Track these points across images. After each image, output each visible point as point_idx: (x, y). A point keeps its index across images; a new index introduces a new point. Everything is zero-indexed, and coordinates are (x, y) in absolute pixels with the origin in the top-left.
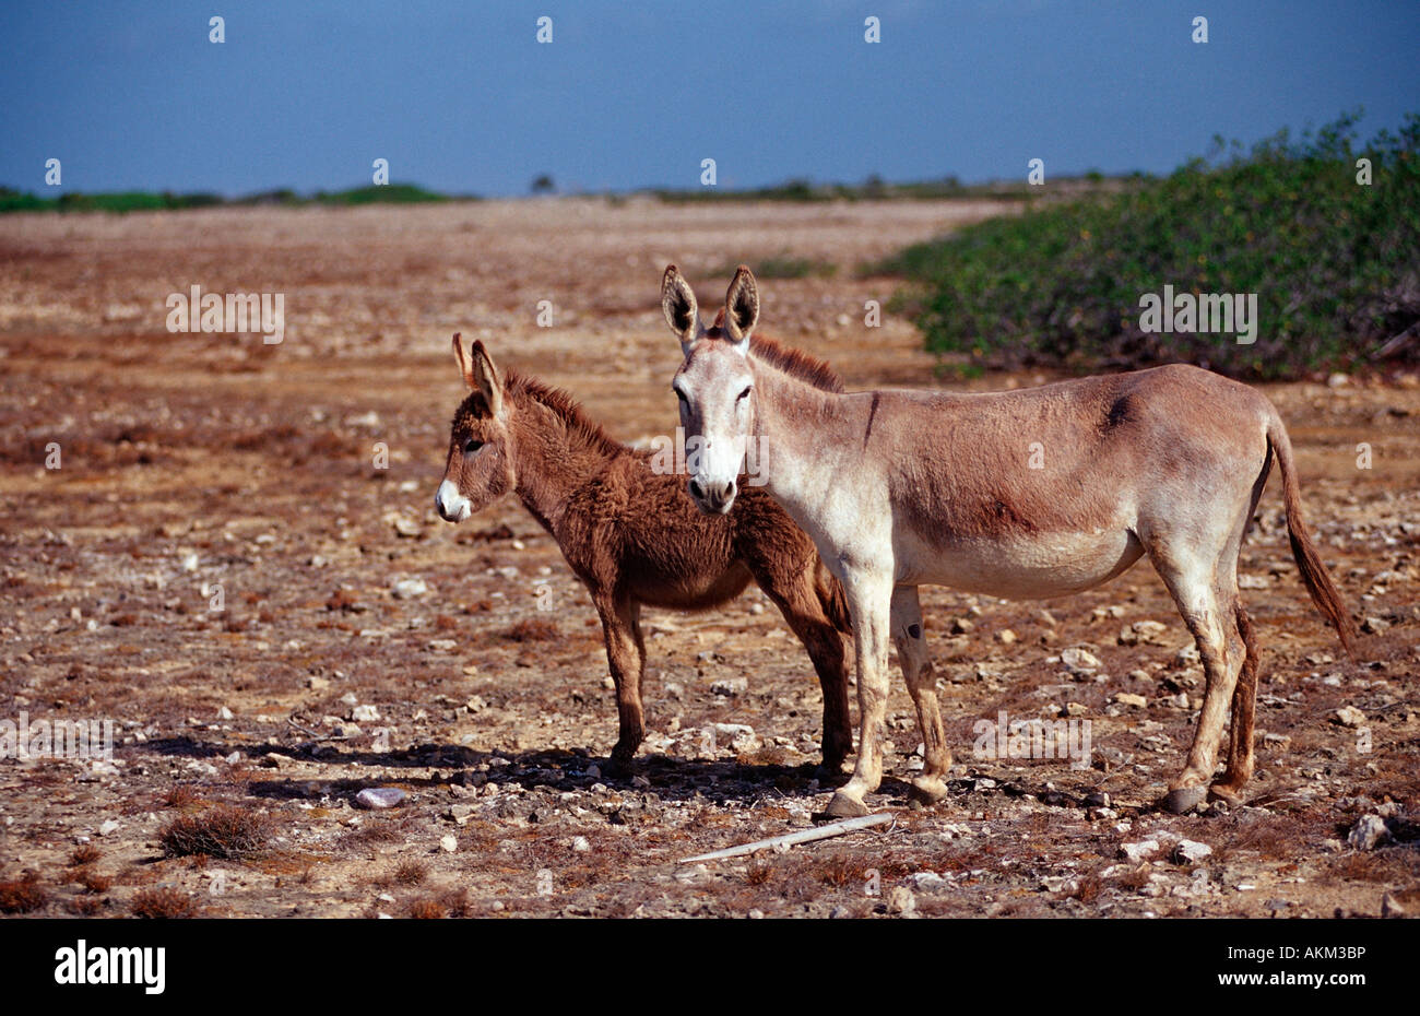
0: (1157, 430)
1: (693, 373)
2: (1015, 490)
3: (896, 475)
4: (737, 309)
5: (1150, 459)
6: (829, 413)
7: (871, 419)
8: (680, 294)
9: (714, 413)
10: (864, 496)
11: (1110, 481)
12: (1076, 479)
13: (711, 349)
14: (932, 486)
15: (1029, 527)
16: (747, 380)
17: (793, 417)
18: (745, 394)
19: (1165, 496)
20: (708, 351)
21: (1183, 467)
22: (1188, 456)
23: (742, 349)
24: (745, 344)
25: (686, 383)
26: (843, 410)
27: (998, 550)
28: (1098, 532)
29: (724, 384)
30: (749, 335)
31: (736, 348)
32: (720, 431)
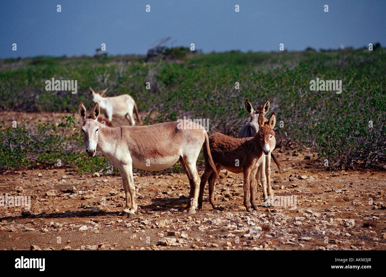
0: (186, 134)
1: (86, 126)
2: (158, 148)
3: (129, 144)
4: (95, 112)
5: (184, 140)
6: (112, 132)
7: (122, 133)
8: (83, 109)
9: (91, 135)
10: (123, 149)
11: (177, 145)
12: (171, 145)
13: (89, 121)
14: (139, 147)
15: (162, 155)
16: (97, 127)
17: (105, 134)
18: (97, 130)
19: (188, 148)
20: (88, 121)
21: (191, 142)
22: (192, 139)
23: (96, 120)
24: (97, 119)
25: (84, 128)
26: (115, 131)
27: (155, 160)
28: (175, 156)
29: (93, 128)
30: (98, 117)
31: (95, 120)
32: (92, 139)
